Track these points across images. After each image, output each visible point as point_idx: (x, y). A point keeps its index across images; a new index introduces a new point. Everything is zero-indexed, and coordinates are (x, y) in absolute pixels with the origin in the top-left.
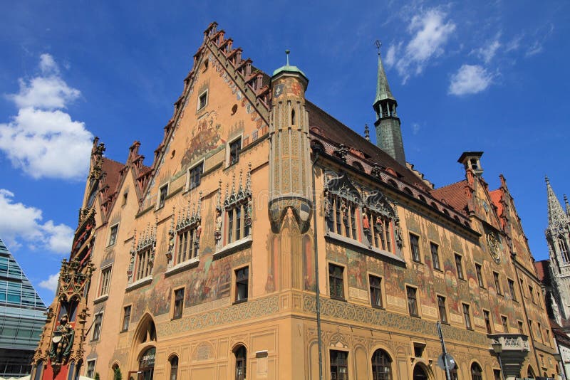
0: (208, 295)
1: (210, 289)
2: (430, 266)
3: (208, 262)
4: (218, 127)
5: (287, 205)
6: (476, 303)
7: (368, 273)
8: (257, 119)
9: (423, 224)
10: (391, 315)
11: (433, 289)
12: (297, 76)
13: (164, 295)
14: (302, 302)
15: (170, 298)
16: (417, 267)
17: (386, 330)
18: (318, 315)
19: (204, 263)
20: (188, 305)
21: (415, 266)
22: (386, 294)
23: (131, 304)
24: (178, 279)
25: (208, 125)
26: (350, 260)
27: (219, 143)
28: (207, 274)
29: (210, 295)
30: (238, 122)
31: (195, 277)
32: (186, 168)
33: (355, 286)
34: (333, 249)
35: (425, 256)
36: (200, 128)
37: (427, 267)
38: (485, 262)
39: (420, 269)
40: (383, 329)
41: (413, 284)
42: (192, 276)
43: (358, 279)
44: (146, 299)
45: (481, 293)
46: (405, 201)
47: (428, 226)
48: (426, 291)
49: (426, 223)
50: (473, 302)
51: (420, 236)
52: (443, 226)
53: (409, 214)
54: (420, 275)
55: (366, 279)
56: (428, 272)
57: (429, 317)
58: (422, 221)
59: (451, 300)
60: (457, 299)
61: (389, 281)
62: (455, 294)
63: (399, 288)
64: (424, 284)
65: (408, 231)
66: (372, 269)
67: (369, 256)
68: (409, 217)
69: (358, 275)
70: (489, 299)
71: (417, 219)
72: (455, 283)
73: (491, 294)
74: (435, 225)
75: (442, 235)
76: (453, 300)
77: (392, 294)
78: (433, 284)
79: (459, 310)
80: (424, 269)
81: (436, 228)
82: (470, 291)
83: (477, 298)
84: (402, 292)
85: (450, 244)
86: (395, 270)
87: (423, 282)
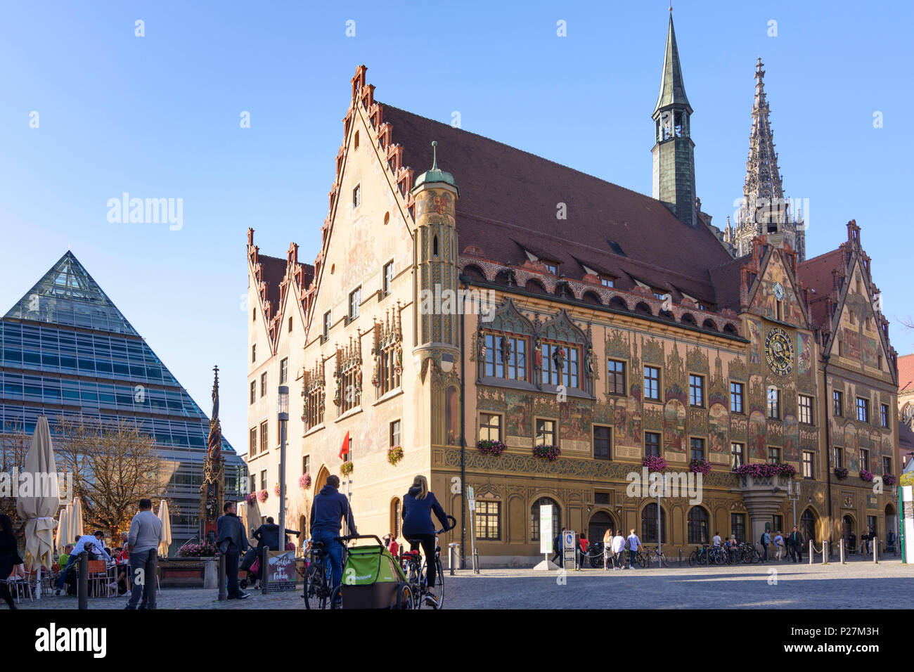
2: (639, 398)
5: (426, 357)
6: (721, 435)
7: (535, 417)
9: (635, 344)
10: (564, 462)
11: (639, 425)
14: (444, 457)
16: (615, 402)
17: (556, 477)
18: (463, 467)
21: (612, 401)
22: (560, 438)
26: (510, 406)
33: (515, 434)
34: (487, 397)
35: (633, 386)
37: (633, 401)
38: (753, 378)
39: (621, 402)
40: (552, 477)
41: (605, 423)
43: (521, 426)
45: (732, 421)
46: (608, 318)
47: (645, 344)
48: (626, 429)
49: (642, 341)
50: (712, 435)
51: (627, 360)
52: (675, 339)
53: (612, 334)
54: (619, 411)
55: (531, 425)
56: (635, 405)
57: (626, 459)
58: (635, 341)
59: (671, 435)
60: (683, 434)
61: (567, 424)
62: (679, 428)
63: (581, 430)
64: (624, 421)
65: (608, 357)
66: (541, 413)
67: (539, 399)
68: (611, 338)
69: (520, 421)
70: (748, 428)
71: (625, 339)
72: (683, 414)
73: (755, 421)
74: (660, 340)
75: (670, 353)
76: (674, 435)
77: (570, 438)
78: (640, 419)
79: (683, 447)
80: (627, 402)
81: (660, 344)
82: (711, 422)
83: (723, 429)
84: (585, 434)
85: (684, 363)
86: (578, 410)
87: (623, 419)
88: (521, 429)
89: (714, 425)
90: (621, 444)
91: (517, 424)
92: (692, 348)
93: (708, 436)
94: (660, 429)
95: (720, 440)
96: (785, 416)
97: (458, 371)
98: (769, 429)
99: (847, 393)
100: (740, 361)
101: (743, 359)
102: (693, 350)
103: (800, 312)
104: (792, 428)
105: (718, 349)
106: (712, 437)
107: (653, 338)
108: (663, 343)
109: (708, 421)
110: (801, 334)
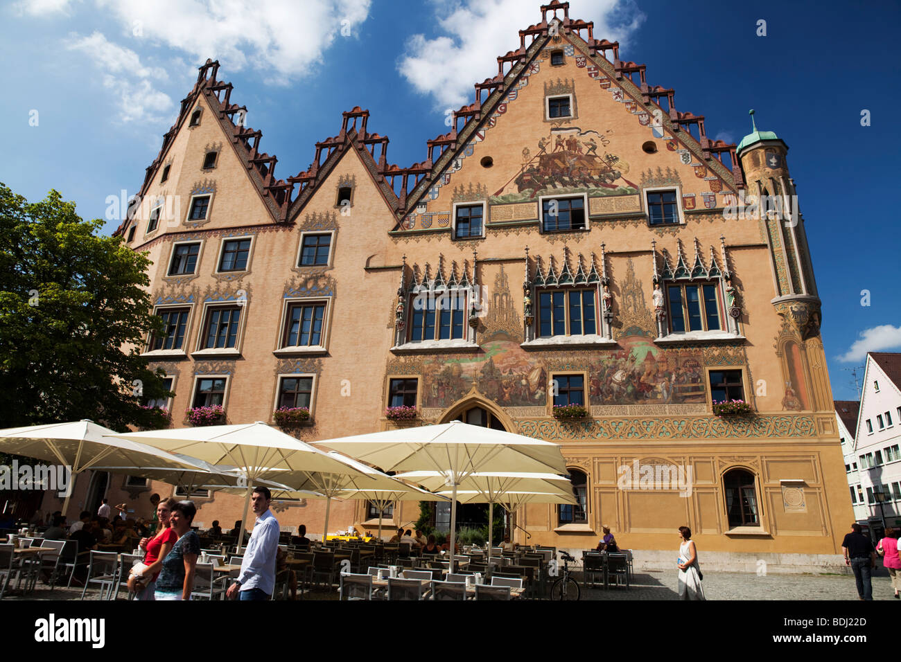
0: (649, 394)
1: (652, 387)
3: (642, 347)
8: (708, 179)
13: (524, 377)
15: (543, 383)
19: (631, 348)
20: (599, 402)
23: (417, 376)
24: (565, 359)
27: (620, 183)
28: (642, 366)
29: (656, 393)
30: (663, 169)
31: (609, 364)
42: (601, 361)
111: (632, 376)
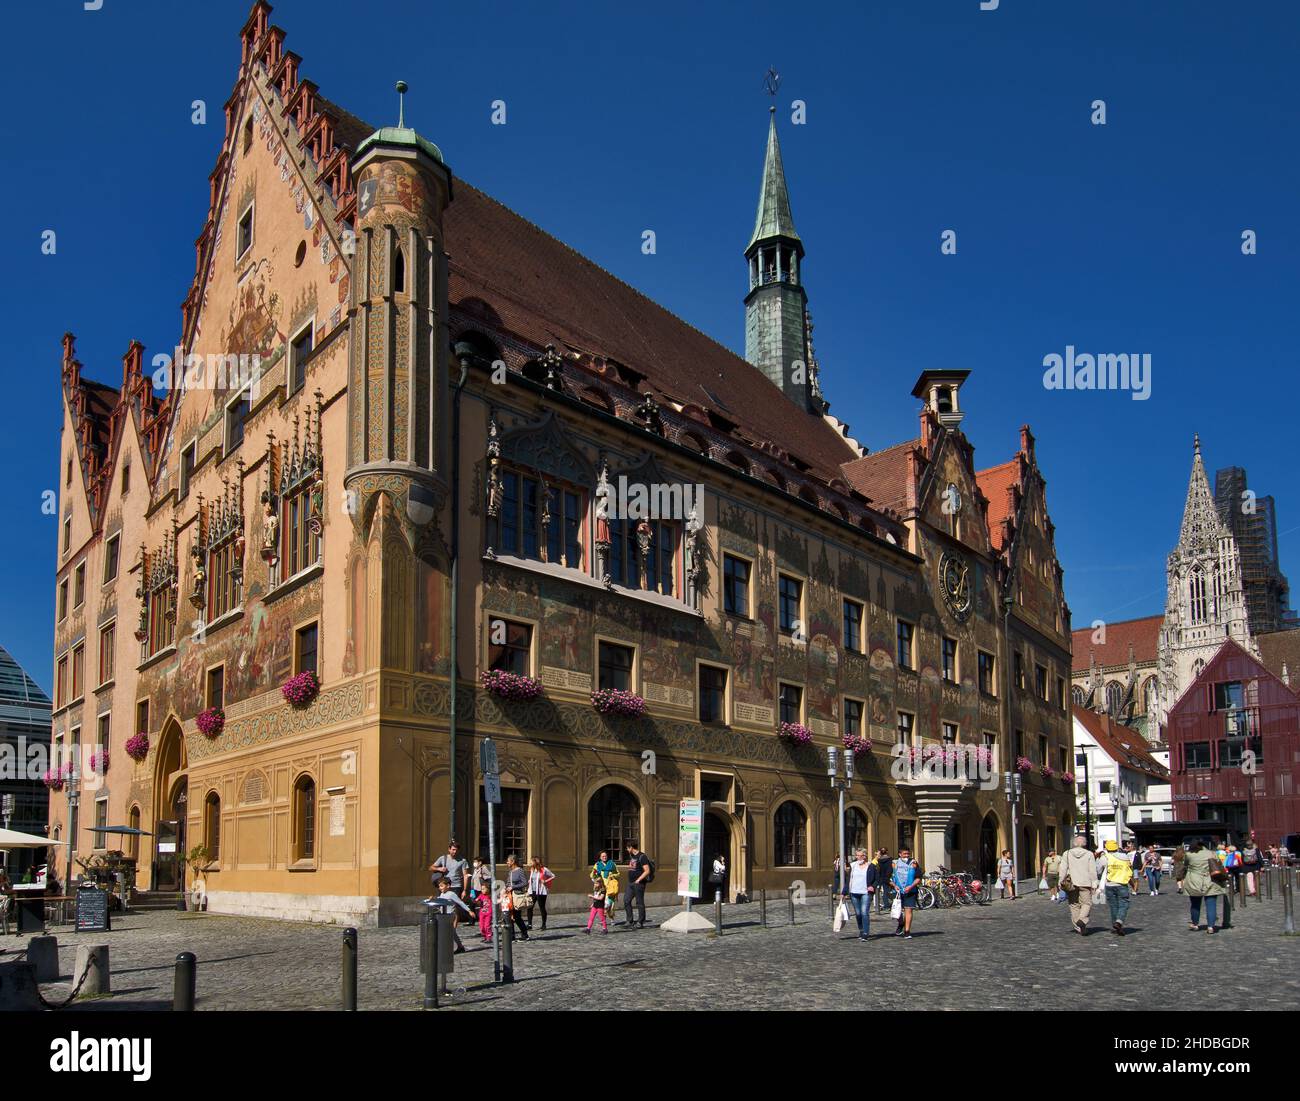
0: (258, 681)
1: (261, 668)
2: (770, 625)
3: (258, 612)
4: (273, 301)
6: (884, 698)
7: (598, 637)
8: (339, 277)
9: (765, 535)
11: (771, 670)
12: (412, 155)
13: (194, 680)
14: (411, 697)
15: (201, 686)
16: (735, 627)
19: (252, 616)
20: (231, 701)
21: (729, 625)
22: (642, 680)
23: (148, 697)
25: (257, 295)
28: (257, 639)
29: (262, 680)
30: (307, 286)
31: (238, 645)
32: (222, 407)
33: (560, 665)
34: (503, 587)
35: (762, 605)
36: (242, 305)
37: (761, 627)
38: (924, 616)
39: (744, 630)
41: (719, 660)
42: (233, 643)
43: (569, 650)
44: (168, 688)
45: (899, 678)
46: (724, 484)
47: (780, 538)
48: (751, 674)
49: (776, 533)
50: (873, 697)
51: (753, 560)
52: (824, 539)
53: (729, 512)
54: (741, 643)
55: (590, 652)
56: (764, 636)
57: (752, 726)
58: (765, 530)
59: (817, 692)
60: (833, 692)
61: (653, 655)
62: (829, 681)
63: (679, 668)
64: (748, 661)
65: (723, 549)
66: (609, 630)
67: (604, 604)
68: (729, 518)
69: (569, 641)
70: (918, 690)
71: (751, 525)
72: (834, 660)
73: (926, 682)
74: (802, 536)
75: (817, 560)
76: (821, 692)
77: (660, 681)
78: (772, 660)
79: (834, 712)
80: (752, 630)
81: (802, 543)
82: (872, 676)
83: (887, 689)
84: (685, 677)
85: (836, 580)
86: (674, 633)
87: (745, 659)
88: (570, 655)
89: (876, 682)
90: (741, 700)
91: (563, 645)
92: (846, 557)
93: (867, 698)
94: (801, 681)
95: (883, 705)
96: (962, 678)
97: (445, 528)
98: (944, 696)
99: (1026, 657)
100: (909, 589)
101: (913, 586)
102: (848, 561)
103: (978, 532)
104: (970, 697)
105: (881, 566)
106: (874, 700)
107: (792, 530)
108: (806, 541)
109: (868, 674)
110: (981, 564)
111: (250, 658)
